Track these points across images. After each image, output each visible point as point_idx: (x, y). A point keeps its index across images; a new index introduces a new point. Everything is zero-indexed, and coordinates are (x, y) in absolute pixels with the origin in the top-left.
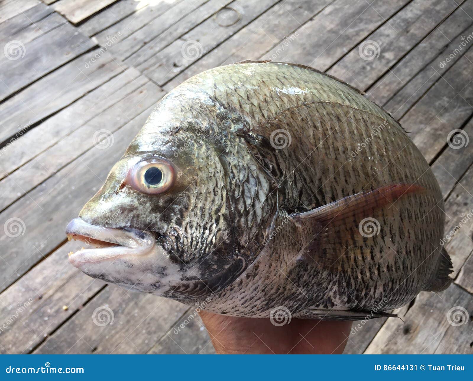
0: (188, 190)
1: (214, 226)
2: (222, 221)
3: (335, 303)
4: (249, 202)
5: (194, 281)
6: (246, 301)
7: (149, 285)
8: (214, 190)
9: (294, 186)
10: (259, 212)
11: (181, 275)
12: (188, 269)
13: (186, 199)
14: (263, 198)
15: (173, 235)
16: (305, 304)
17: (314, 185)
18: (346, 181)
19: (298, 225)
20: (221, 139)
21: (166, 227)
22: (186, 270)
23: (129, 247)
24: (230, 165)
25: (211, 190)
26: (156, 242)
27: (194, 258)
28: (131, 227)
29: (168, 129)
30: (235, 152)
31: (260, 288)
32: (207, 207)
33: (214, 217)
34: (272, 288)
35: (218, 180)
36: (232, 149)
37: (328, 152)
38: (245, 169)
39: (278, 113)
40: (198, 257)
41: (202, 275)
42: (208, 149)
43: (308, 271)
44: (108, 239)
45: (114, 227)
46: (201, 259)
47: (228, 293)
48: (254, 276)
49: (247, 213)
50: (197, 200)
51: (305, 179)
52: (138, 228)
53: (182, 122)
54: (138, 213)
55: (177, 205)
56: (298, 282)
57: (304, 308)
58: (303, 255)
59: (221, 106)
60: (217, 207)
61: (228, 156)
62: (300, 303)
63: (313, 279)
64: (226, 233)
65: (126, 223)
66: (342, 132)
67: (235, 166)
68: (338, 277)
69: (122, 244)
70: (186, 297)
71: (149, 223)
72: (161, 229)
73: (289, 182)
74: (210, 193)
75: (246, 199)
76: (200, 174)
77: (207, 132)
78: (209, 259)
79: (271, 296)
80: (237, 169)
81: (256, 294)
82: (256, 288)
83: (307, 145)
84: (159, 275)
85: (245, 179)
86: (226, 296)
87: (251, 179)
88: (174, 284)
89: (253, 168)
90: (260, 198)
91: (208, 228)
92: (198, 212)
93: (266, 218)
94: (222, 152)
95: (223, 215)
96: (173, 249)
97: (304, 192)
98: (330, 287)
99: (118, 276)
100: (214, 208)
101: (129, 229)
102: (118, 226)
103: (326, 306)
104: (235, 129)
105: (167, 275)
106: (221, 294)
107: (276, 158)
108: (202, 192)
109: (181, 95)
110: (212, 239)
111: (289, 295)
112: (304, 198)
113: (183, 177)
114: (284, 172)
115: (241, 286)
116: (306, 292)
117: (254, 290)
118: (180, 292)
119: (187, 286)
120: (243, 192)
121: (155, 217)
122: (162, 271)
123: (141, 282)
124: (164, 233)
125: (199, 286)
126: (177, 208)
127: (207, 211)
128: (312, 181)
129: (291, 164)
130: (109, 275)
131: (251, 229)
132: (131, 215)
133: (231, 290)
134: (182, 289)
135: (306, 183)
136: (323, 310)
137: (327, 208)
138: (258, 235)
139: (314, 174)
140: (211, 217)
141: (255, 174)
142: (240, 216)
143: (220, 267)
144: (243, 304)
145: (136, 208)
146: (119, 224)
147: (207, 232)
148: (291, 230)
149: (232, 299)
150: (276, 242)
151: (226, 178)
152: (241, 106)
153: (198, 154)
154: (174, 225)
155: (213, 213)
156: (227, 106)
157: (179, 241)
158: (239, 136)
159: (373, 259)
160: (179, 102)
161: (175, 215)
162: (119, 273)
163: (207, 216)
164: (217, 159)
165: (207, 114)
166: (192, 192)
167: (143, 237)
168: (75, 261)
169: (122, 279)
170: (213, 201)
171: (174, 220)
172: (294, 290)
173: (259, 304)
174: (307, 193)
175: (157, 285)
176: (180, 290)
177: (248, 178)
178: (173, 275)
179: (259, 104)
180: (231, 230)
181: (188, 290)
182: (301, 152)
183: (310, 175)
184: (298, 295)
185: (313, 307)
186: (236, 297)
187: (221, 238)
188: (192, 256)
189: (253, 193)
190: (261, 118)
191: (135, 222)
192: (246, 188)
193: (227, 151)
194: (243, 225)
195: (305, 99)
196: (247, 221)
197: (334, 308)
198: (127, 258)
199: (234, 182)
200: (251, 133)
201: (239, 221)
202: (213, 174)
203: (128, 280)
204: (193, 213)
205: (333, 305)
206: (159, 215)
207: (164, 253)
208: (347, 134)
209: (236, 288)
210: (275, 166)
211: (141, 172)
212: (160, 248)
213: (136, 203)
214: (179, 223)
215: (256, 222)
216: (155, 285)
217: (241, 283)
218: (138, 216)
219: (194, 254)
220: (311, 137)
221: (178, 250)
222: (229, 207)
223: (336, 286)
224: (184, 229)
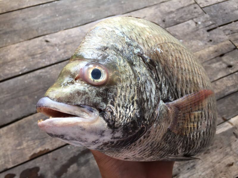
0: (116, 84)
1: (132, 107)
2: (135, 104)
3: (179, 152)
4: (148, 94)
5: (117, 140)
6: (141, 151)
7: (92, 142)
8: (130, 85)
9: (165, 88)
10: (153, 100)
11: (112, 135)
12: (116, 132)
13: (115, 89)
14: (154, 92)
15: (109, 111)
16: (167, 153)
17: (173, 87)
18: (187, 86)
19: (169, 109)
20: (130, 57)
21: (105, 105)
22: (115, 133)
23: (83, 118)
24: (136, 72)
25: (128, 85)
26: (100, 115)
27: (121, 125)
28: (85, 104)
29: (100, 47)
30: (138, 65)
31: (150, 144)
32: (127, 95)
33: (131, 101)
34: (155, 144)
35: (132, 80)
36: (136, 63)
37: (179, 70)
38: (144, 75)
39: (155, 45)
40: (123, 125)
41: (123, 136)
42: (124, 61)
43: (171, 135)
44: (69, 112)
45: (73, 104)
46: (124, 126)
47: (133, 147)
48: (148, 137)
49: (148, 100)
50: (121, 91)
51: (170, 84)
52: (89, 106)
53: (107, 44)
54: (88, 96)
55: (111, 93)
56: (167, 140)
57: (166, 155)
58: (171, 126)
59: (127, 38)
60: (132, 95)
61: (135, 67)
62: (165, 152)
63: (173, 139)
64: (138, 111)
65: (82, 102)
66: (183, 60)
67: (139, 73)
68: (183, 138)
69: (78, 115)
70: (109, 149)
71: (96, 103)
72: (102, 107)
73: (163, 85)
74: (128, 87)
75: (146, 92)
76: (122, 75)
77: (122, 52)
78: (129, 126)
79: (154, 149)
80: (140, 74)
81: (147, 148)
82: (148, 144)
83: (169, 65)
84: (100, 135)
85: (145, 81)
86: (131, 149)
87: (148, 81)
88: (106, 141)
89: (148, 75)
90: (153, 92)
91: (128, 107)
92: (123, 98)
93: (156, 104)
94: (132, 64)
95: (136, 100)
96: (109, 119)
97: (169, 91)
98: (179, 143)
99: (73, 136)
100: (131, 97)
101: (84, 106)
102: (76, 104)
103: (175, 154)
104: (136, 52)
105: (104, 136)
106: (128, 148)
107: (156, 71)
108: (124, 86)
109: (103, 28)
110: (131, 115)
111: (162, 148)
112: (169, 95)
113: (113, 77)
114: (160, 79)
115: (140, 143)
116: (169, 146)
117: (147, 145)
119: (112, 143)
120: (145, 88)
121: (98, 99)
122: (102, 133)
123: (87, 140)
124: (104, 110)
125: (119, 142)
127: (127, 97)
128: (173, 85)
129: (163, 75)
130: (67, 135)
131: (150, 109)
132: (84, 97)
133: (135, 145)
135: (170, 86)
136: (174, 156)
137: (180, 100)
138: (153, 113)
139: (173, 81)
140: (129, 101)
141: (149, 79)
142: (145, 102)
143: (133, 131)
144: (139, 153)
145: (87, 93)
147: (128, 110)
148: (166, 112)
149: (134, 150)
150: (159, 118)
151: (135, 79)
152: (137, 39)
153: (120, 64)
154: (109, 105)
155: (130, 99)
156: (130, 38)
157: (113, 115)
158: (139, 56)
159: (197, 128)
160: (104, 32)
161: (110, 99)
162: (75, 134)
163: (127, 100)
164: (130, 68)
165: (120, 41)
166: (118, 86)
167: (92, 112)
168: (45, 126)
169: (76, 138)
170: (130, 92)
171: (110, 102)
172: (164, 145)
173: (147, 153)
174: (171, 92)
175: (96, 142)
176: (108, 145)
177: (146, 80)
178: (107, 135)
179: (146, 40)
180: (140, 110)
181: (112, 145)
182: (167, 69)
183: (171, 82)
184: (166, 148)
185: (170, 155)
186: (136, 149)
187: (135, 114)
188: (120, 124)
189: (149, 89)
190: (148, 47)
191: (87, 102)
192: (146, 86)
193: (134, 64)
194: (146, 107)
195: (165, 40)
196: (148, 105)
197: (178, 155)
198: (82, 125)
199: (140, 82)
200: (144, 55)
201: (144, 105)
202: (129, 76)
203: (79, 138)
204: (119, 99)
205: (178, 153)
206: (100, 98)
207: (104, 122)
208: (185, 61)
209: (137, 144)
210: (156, 75)
211: (89, 71)
212: (102, 119)
213: (87, 90)
214: (112, 104)
215: (152, 106)
217: (141, 141)
218: (89, 98)
219: (121, 123)
220: (171, 61)
221: (112, 120)
222: (138, 97)
223: (182, 143)
224: (115, 108)
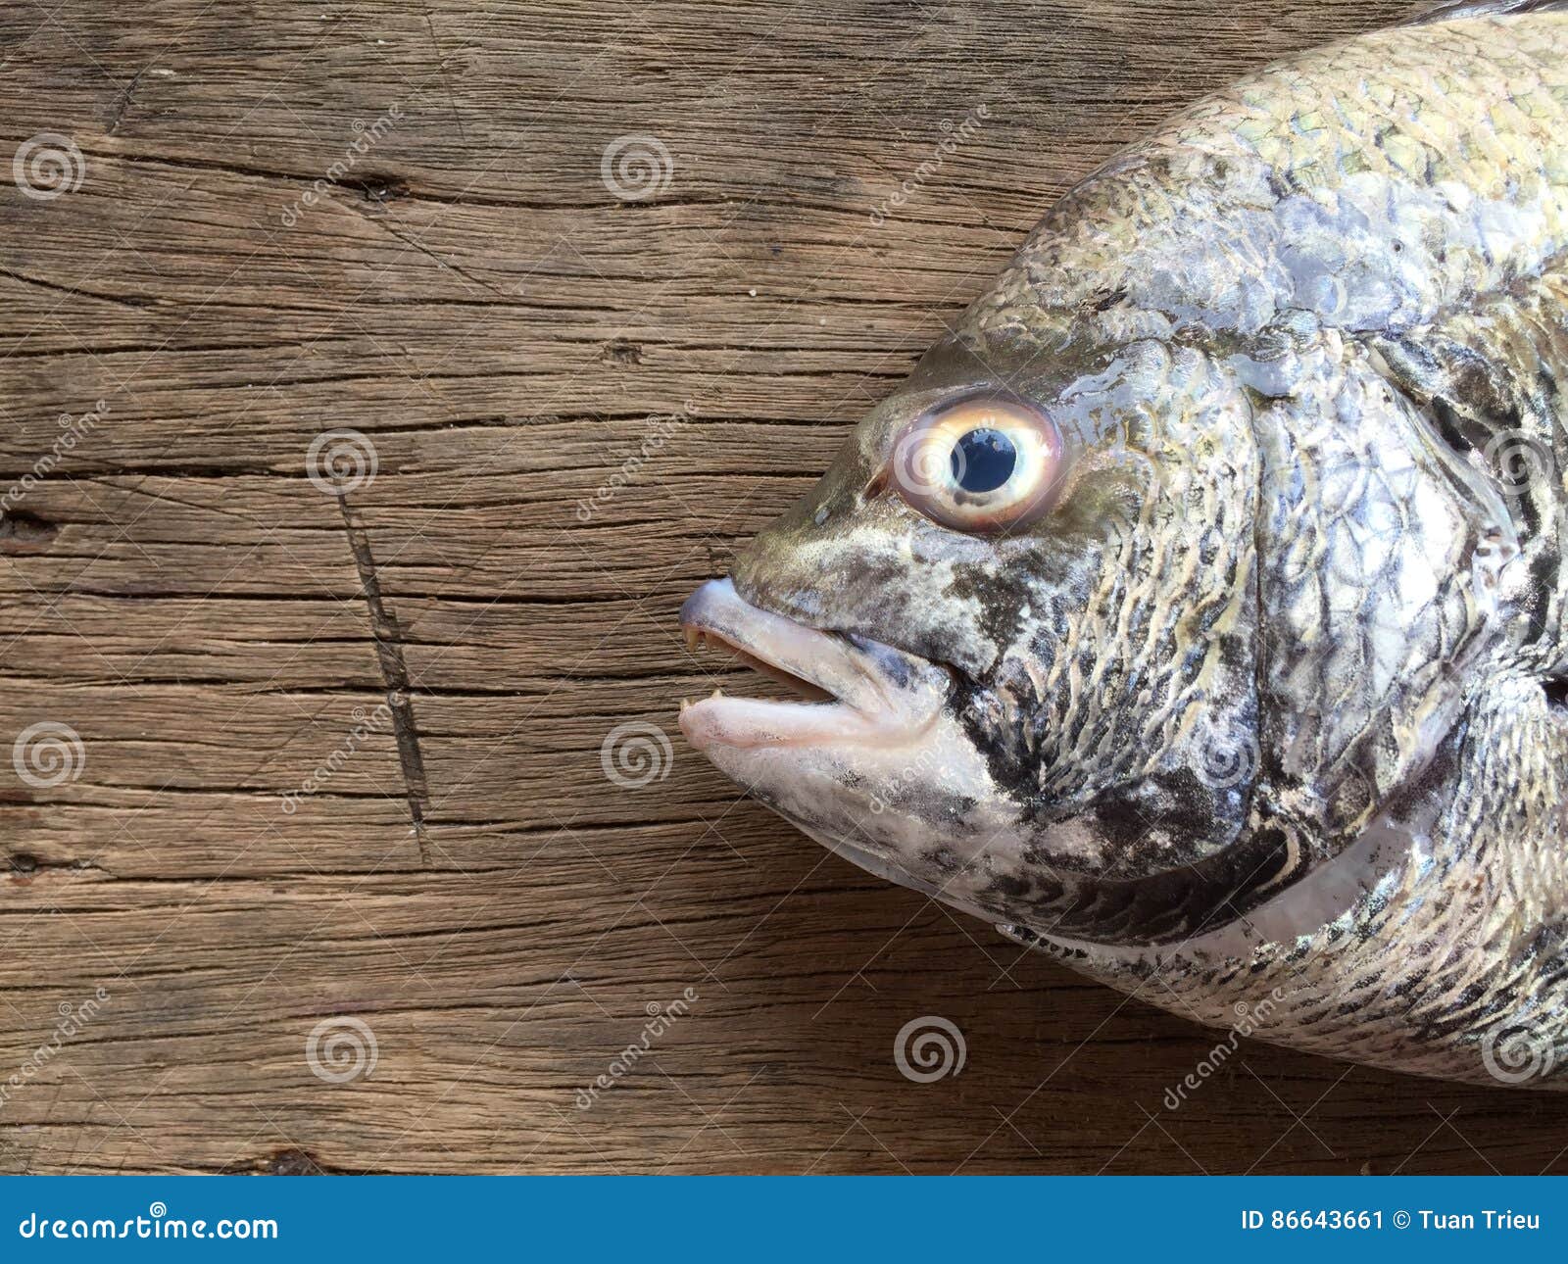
0: (1100, 532)
2: (1212, 663)
5: (1077, 876)
7: (920, 854)
8: (1204, 541)
11: (1026, 837)
12: (1051, 824)
13: (1086, 563)
15: (1010, 688)
21: (992, 653)
22: (1046, 826)
23: (854, 707)
24: (1290, 449)
25: (1193, 539)
26: (945, 706)
28: (872, 633)
33: (1185, 646)
35: (1228, 502)
41: (1108, 859)
45: (820, 624)
46: (1102, 797)
50: (1127, 575)
52: (895, 643)
53: (1130, 272)
54: (903, 589)
55: (1049, 579)
65: (860, 617)
67: (1312, 450)
69: (832, 690)
72: (974, 660)
74: (1184, 550)
75: (1333, 586)
80: (1318, 464)
84: (948, 825)
88: (1003, 867)
95: (1223, 640)
96: (1001, 737)
99: (815, 807)
100: (1190, 612)
101: (864, 641)
105: (974, 830)
108: (1154, 545)
110: (1159, 728)
118: (1030, 903)
119: (1055, 890)
120: (1326, 559)
122: (957, 814)
123: (892, 839)
124: (980, 677)
126: (1047, 591)
127: (1159, 619)
131: (1339, 713)
132: (880, 592)
134: (1035, 894)
140: (1170, 643)
143: (1183, 844)
145: (901, 572)
146: (836, 618)
153: (1170, 400)
154: (1021, 653)
155: (1179, 630)
157: (1032, 715)
161: (1035, 615)
162: (818, 795)
163: (1156, 638)
166: (1113, 541)
170: (1195, 583)
171: (1028, 635)
175: (945, 857)
177: (1362, 501)
181: (1057, 903)
187: (1198, 730)
191: (888, 619)
192: (1342, 540)
196: (1323, 676)
201: (1286, 675)
202: (1213, 478)
204: (1099, 622)
206: (976, 608)
213: (905, 553)
214: (1043, 647)
215: (1369, 686)
216: (937, 859)
218: (902, 599)
222: (1252, 614)
224: (1055, 675)
